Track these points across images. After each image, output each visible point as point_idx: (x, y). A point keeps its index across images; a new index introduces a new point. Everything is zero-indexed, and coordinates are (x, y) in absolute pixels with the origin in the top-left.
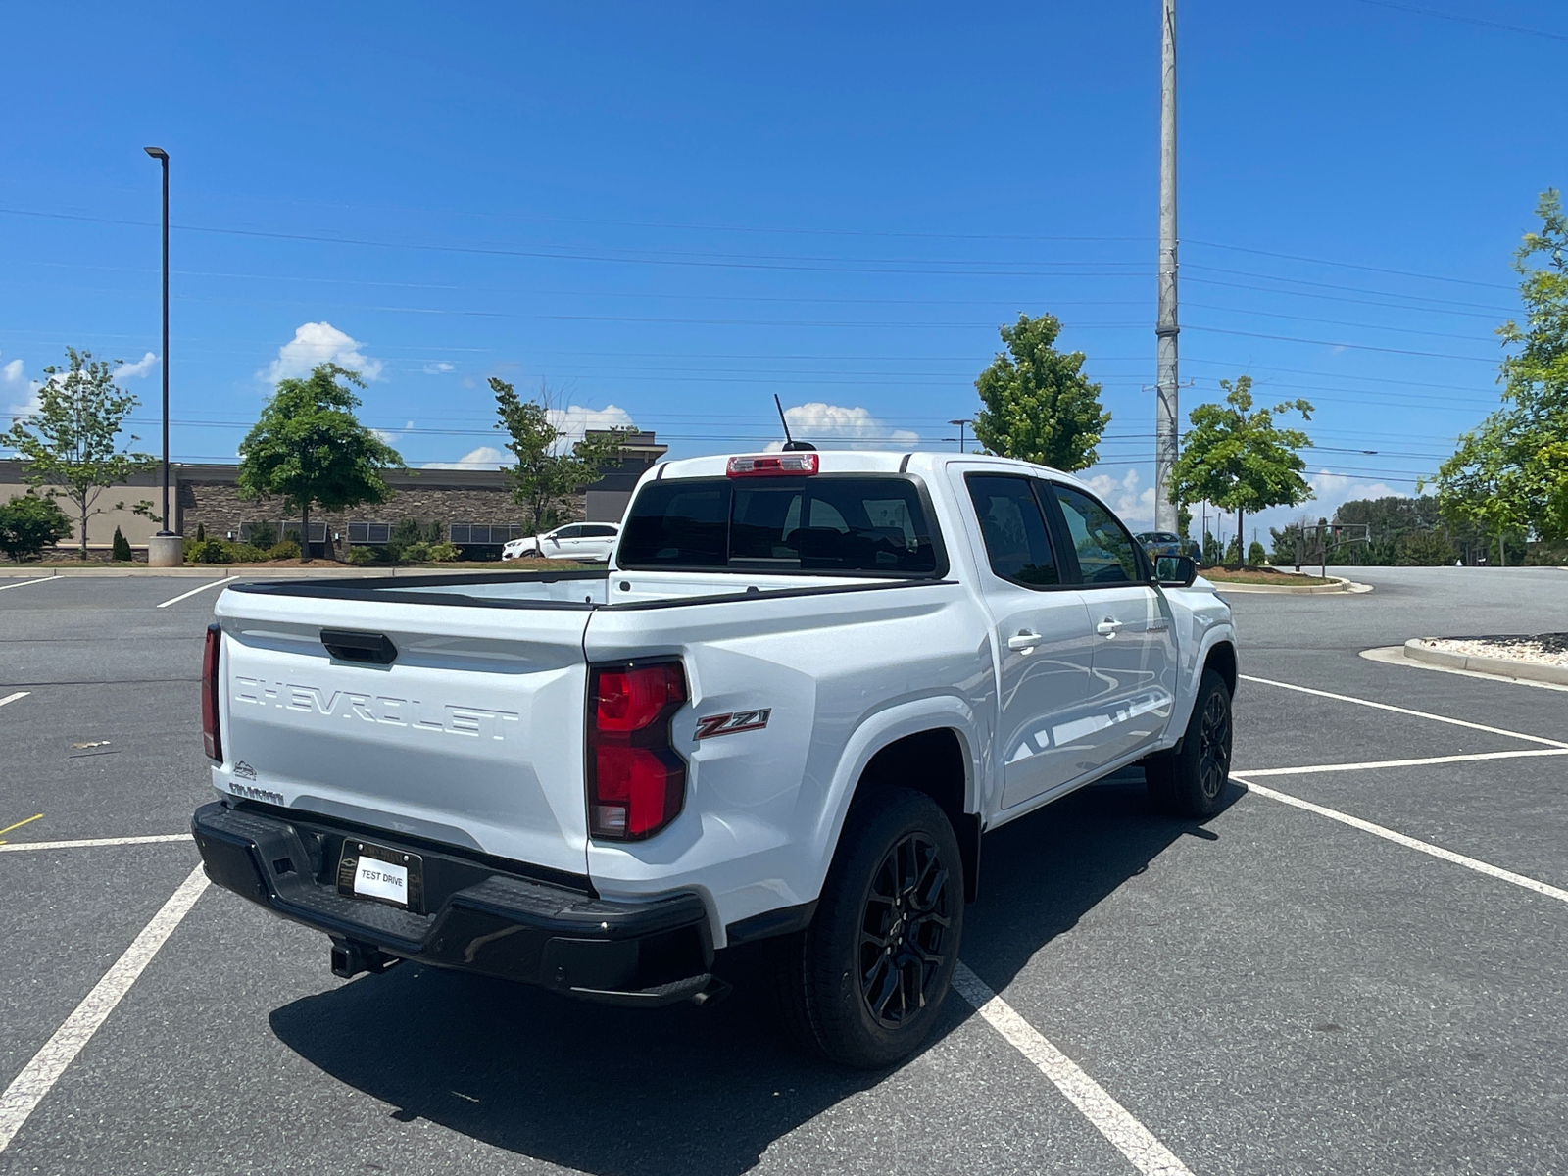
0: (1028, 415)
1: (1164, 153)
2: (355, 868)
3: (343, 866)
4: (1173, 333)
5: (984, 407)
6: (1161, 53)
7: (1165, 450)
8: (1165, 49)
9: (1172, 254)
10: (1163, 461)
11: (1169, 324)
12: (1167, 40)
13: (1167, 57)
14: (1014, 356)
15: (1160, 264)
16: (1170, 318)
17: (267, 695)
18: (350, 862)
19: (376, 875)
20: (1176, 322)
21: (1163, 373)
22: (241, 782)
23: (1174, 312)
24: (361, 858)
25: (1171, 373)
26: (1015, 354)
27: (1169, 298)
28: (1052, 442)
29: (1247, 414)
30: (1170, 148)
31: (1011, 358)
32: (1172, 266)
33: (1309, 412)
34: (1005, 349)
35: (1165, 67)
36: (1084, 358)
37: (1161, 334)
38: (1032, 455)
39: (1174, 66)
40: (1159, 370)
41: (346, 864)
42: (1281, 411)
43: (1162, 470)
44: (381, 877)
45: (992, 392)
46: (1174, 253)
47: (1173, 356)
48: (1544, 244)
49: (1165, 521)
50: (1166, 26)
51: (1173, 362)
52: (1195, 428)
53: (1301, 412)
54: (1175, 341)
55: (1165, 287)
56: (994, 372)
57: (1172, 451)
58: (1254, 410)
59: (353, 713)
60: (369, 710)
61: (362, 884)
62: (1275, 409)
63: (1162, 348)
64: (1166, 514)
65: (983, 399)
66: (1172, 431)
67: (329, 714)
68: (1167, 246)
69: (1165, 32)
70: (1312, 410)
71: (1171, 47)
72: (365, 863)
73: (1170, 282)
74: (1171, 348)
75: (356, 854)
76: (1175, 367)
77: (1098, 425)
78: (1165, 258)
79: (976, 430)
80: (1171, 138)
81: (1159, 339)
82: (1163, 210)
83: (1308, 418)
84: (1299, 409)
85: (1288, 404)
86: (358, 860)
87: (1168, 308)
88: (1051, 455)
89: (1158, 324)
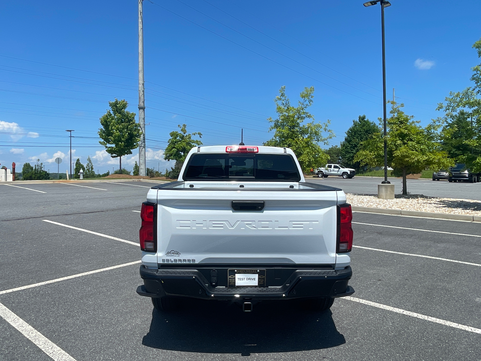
0: (119, 131)
1: (140, 54)
2: (235, 278)
3: (229, 278)
4: (143, 108)
5: (102, 127)
6: (138, 24)
7: (142, 143)
8: (139, 23)
9: (143, 85)
10: (141, 147)
11: (142, 106)
12: (140, 20)
13: (140, 26)
14: (113, 112)
15: (139, 87)
16: (142, 104)
17: (196, 225)
18: (232, 277)
19: (244, 279)
20: (144, 105)
21: (141, 120)
22: (169, 258)
23: (144, 102)
24: (236, 274)
25: (143, 120)
26: (113, 111)
27: (142, 98)
28: (127, 140)
29: (185, 135)
30: (142, 53)
31: (112, 112)
32: (143, 88)
33: (201, 136)
34: (110, 109)
35: (140, 29)
36: (135, 115)
37: (140, 108)
38: (120, 143)
39: (142, 29)
40: (139, 119)
41: (231, 277)
42: (194, 135)
43: (141, 149)
44: (245, 279)
45: (106, 123)
46: (143, 84)
47: (143, 115)
48: (280, 99)
49: (142, 165)
50: (140, 16)
51: (144, 117)
52: (171, 138)
53: (199, 135)
54: (144, 110)
55: (141, 94)
56: (107, 116)
57: (144, 144)
58: (187, 134)
59: (245, 227)
60: (254, 226)
61: (238, 283)
62: (192, 134)
63: (140, 113)
64: (142, 163)
65: (102, 124)
66: (143, 138)
67: (233, 228)
68: (141, 82)
69: (140, 18)
70: (202, 135)
71: (141, 22)
72: (237, 276)
73: (142, 93)
74: (143, 113)
75: (233, 273)
76: (144, 119)
77: (139, 135)
78: (141, 86)
79: (99, 135)
80: (142, 50)
81: (139, 110)
82: (140, 71)
83: (201, 137)
84: (199, 134)
85: (196, 133)
86: (235, 275)
87: (142, 100)
88: (126, 144)
89: (139, 105)
